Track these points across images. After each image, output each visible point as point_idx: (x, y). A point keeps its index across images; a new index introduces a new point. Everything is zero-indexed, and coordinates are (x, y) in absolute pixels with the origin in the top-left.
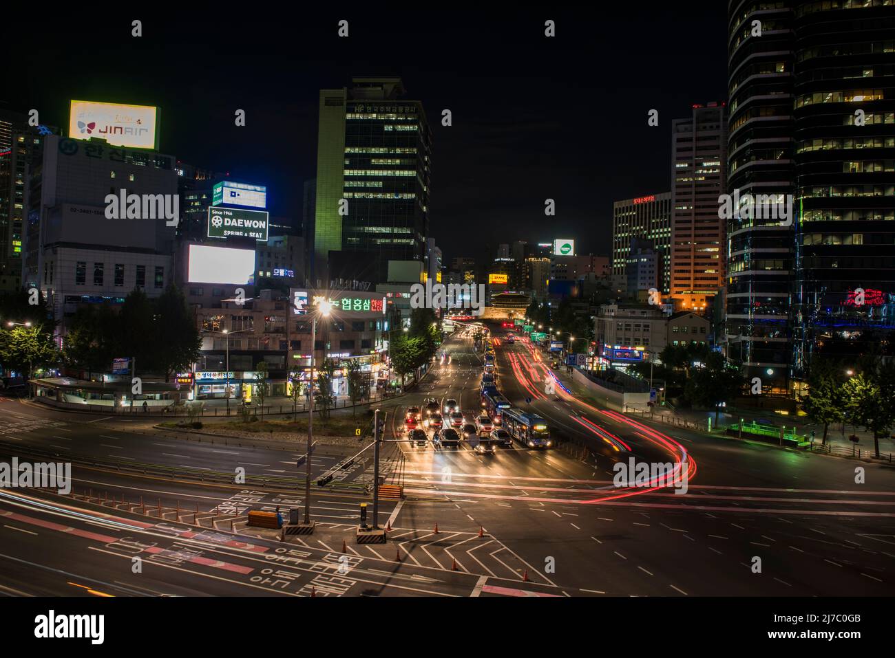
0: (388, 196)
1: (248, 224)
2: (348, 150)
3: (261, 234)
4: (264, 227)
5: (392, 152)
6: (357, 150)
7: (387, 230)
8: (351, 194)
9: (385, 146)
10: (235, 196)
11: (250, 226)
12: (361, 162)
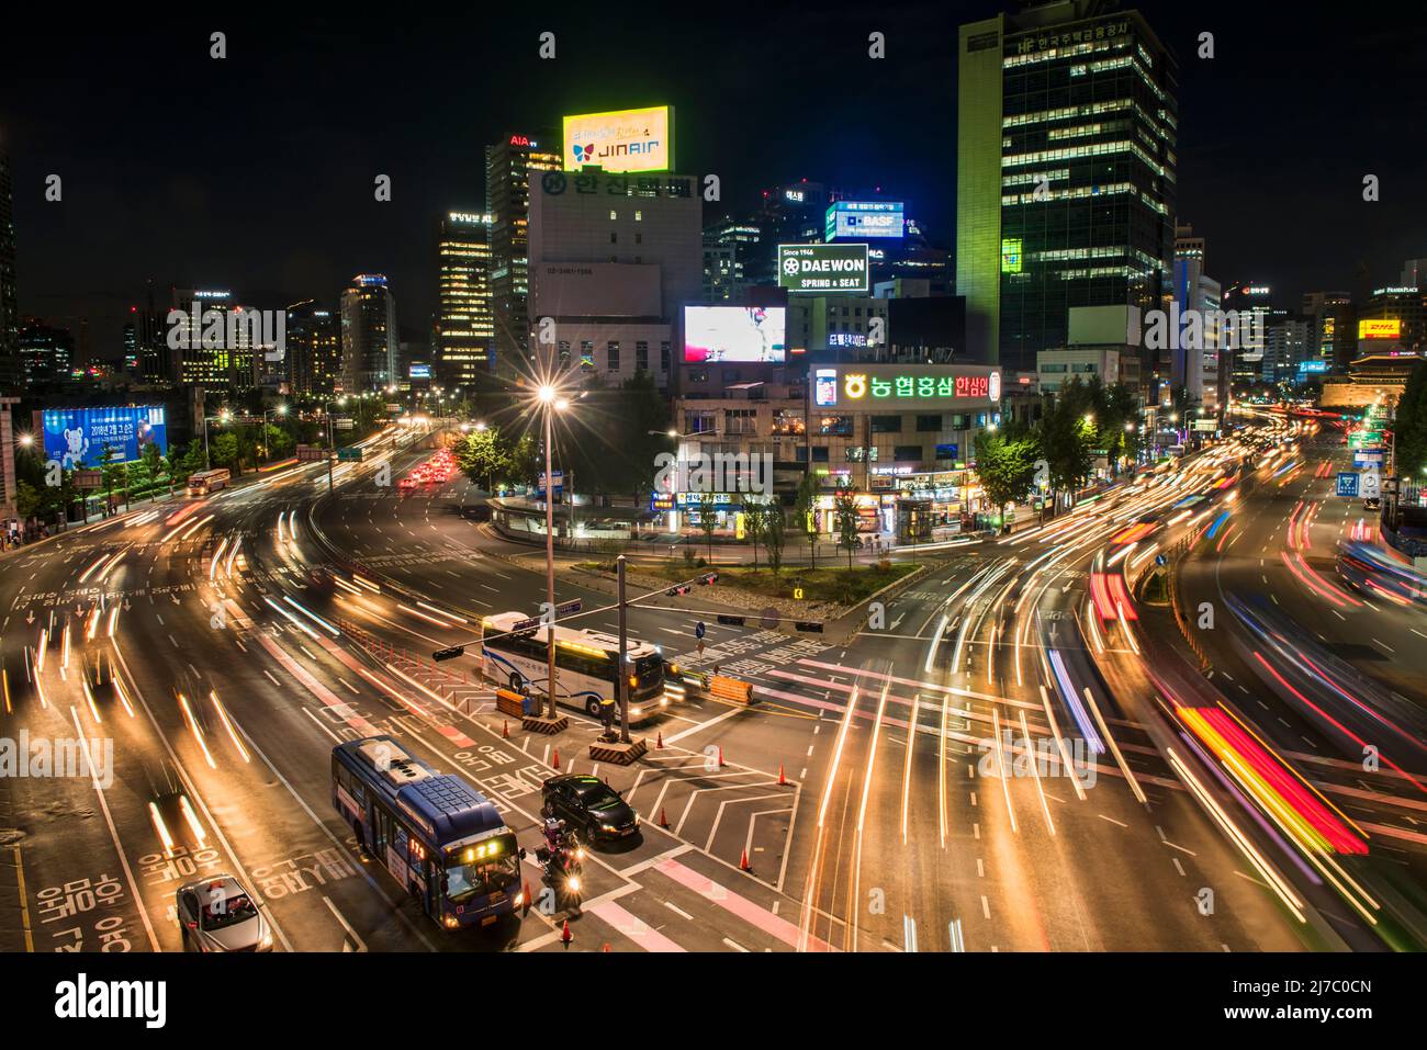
0: (1081, 193)
1: (838, 265)
2: (1008, 122)
3: (857, 280)
4: (862, 269)
5: (1087, 112)
6: (1023, 120)
7: (1081, 254)
8: (1015, 198)
9: (1073, 105)
10: (854, 224)
11: (840, 269)
12: (1031, 139)
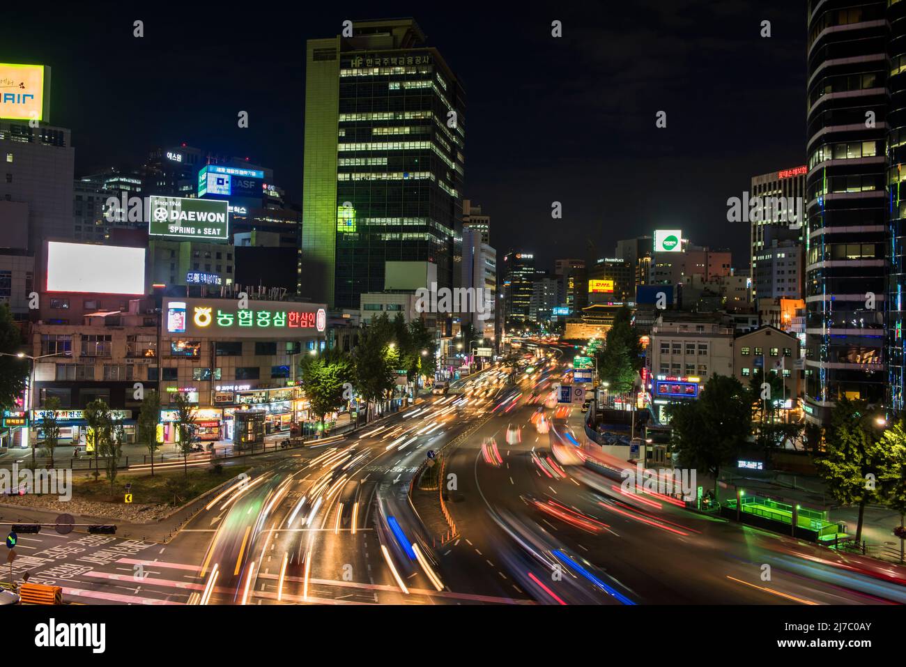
0: (396, 176)
1: (202, 217)
2: (343, 118)
3: (219, 230)
4: (223, 221)
5: (401, 117)
6: (354, 117)
7: (395, 221)
8: (347, 176)
9: (390, 111)
10: (223, 184)
11: (204, 220)
12: (360, 132)
